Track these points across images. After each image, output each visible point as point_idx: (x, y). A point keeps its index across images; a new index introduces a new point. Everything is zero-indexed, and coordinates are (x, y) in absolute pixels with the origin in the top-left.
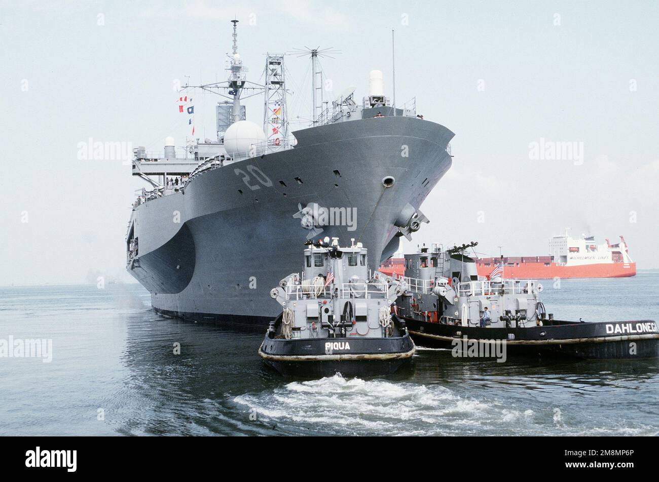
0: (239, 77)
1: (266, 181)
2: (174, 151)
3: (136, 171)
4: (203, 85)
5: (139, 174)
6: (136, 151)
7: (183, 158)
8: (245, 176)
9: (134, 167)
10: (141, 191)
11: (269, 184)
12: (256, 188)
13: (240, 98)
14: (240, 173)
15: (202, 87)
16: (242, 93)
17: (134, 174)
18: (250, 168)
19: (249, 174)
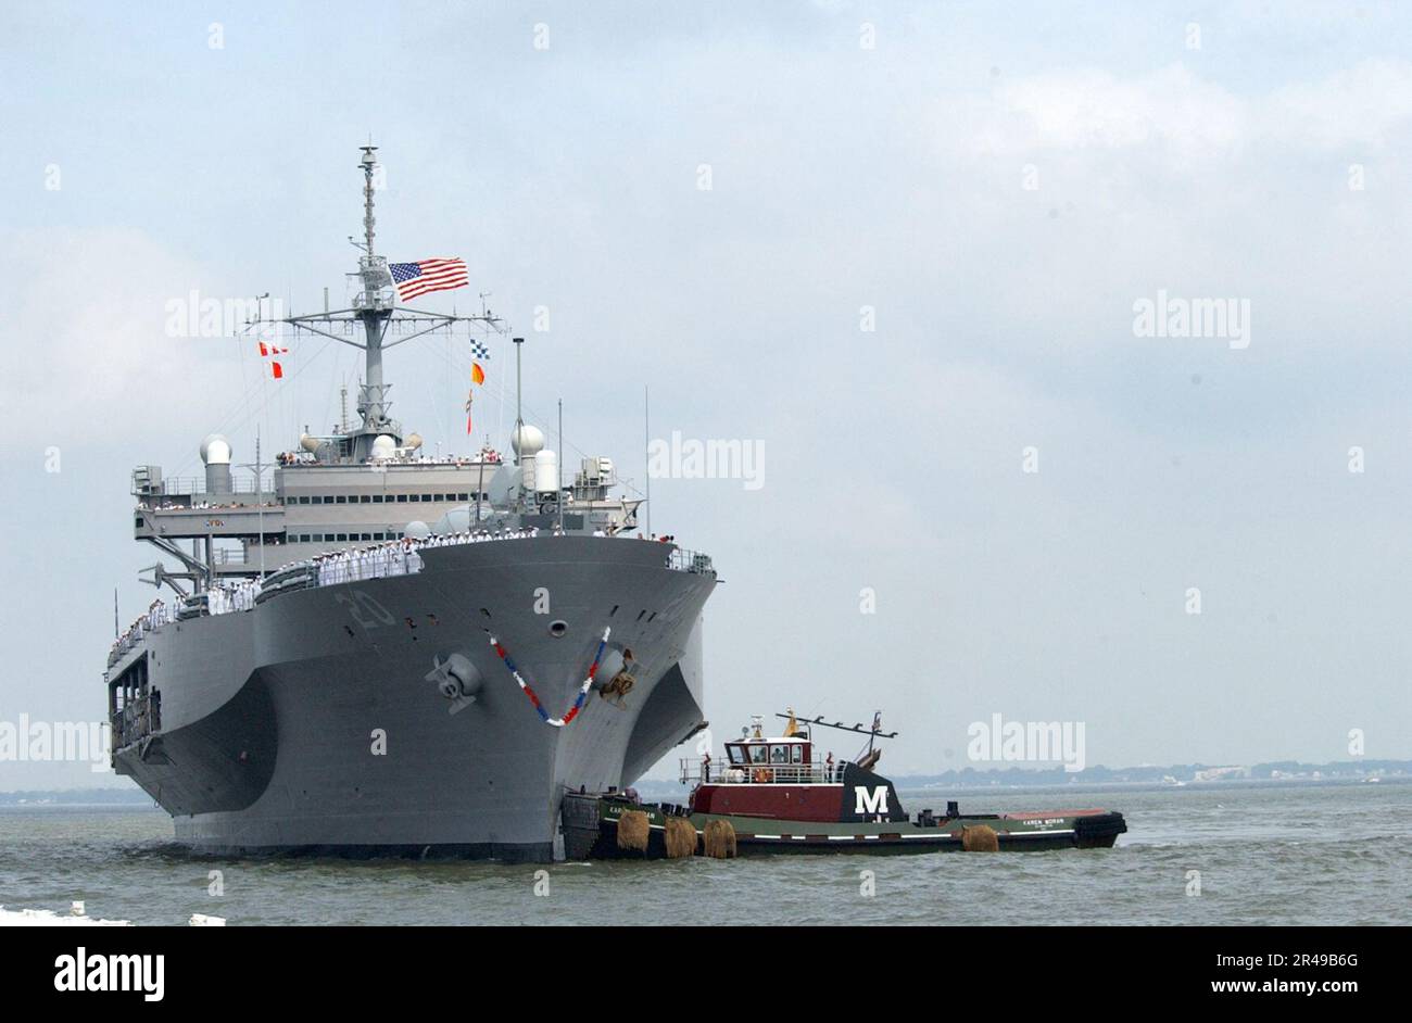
0: (378, 300)
1: (385, 617)
2: (229, 475)
3: (144, 531)
4: (293, 317)
5: (151, 539)
6: (141, 476)
7: (249, 491)
8: (352, 606)
9: (139, 523)
10: (154, 572)
11: (390, 621)
12: (370, 624)
13: (383, 344)
14: (344, 602)
15: (292, 321)
16: (389, 332)
17: (138, 538)
18: (359, 594)
19: (359, 603)
